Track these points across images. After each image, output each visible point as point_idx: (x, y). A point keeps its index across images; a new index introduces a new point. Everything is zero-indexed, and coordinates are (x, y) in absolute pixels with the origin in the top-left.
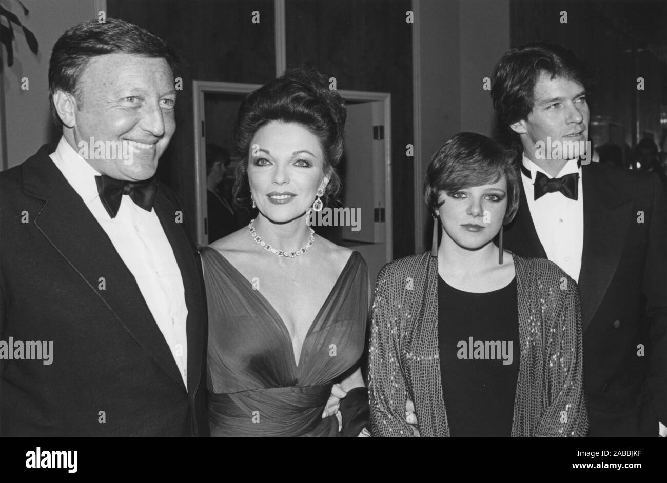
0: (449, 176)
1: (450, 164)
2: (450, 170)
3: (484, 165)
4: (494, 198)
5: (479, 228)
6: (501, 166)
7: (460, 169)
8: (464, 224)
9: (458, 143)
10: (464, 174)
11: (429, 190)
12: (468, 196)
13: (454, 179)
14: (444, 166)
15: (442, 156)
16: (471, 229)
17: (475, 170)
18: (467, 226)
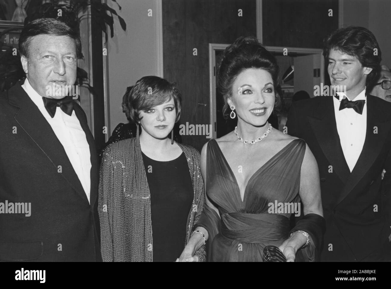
0: (143, 102)
1: (143, 95)
2: (143, 99)
3: (161, 93)
4: (169, 109)
5: (164, 127)
6: (170, 92)
7: (149, 98)
8: (156, 126)
9: (144, 83)
10: (151, 100)
11: (133, 111)
12: (156, 111)
13: (146, 103)
14: (140, 97)
15: (137, 91)
16: (160, 128)
17: (157, 97)
18: (158, 127)
